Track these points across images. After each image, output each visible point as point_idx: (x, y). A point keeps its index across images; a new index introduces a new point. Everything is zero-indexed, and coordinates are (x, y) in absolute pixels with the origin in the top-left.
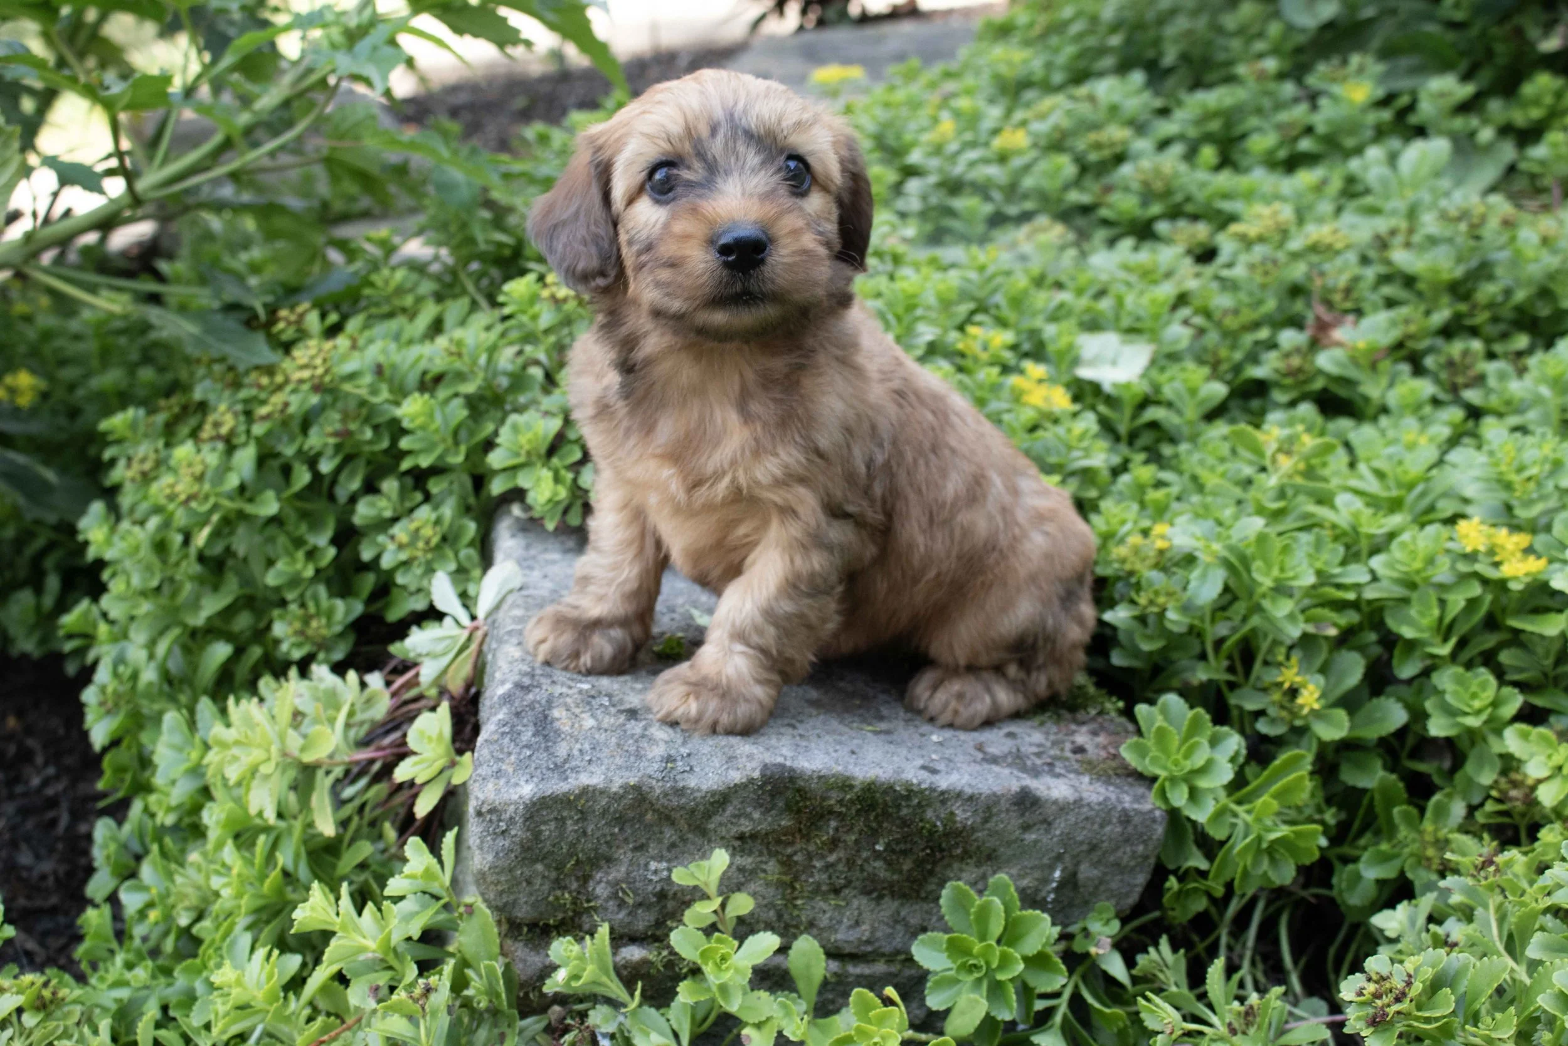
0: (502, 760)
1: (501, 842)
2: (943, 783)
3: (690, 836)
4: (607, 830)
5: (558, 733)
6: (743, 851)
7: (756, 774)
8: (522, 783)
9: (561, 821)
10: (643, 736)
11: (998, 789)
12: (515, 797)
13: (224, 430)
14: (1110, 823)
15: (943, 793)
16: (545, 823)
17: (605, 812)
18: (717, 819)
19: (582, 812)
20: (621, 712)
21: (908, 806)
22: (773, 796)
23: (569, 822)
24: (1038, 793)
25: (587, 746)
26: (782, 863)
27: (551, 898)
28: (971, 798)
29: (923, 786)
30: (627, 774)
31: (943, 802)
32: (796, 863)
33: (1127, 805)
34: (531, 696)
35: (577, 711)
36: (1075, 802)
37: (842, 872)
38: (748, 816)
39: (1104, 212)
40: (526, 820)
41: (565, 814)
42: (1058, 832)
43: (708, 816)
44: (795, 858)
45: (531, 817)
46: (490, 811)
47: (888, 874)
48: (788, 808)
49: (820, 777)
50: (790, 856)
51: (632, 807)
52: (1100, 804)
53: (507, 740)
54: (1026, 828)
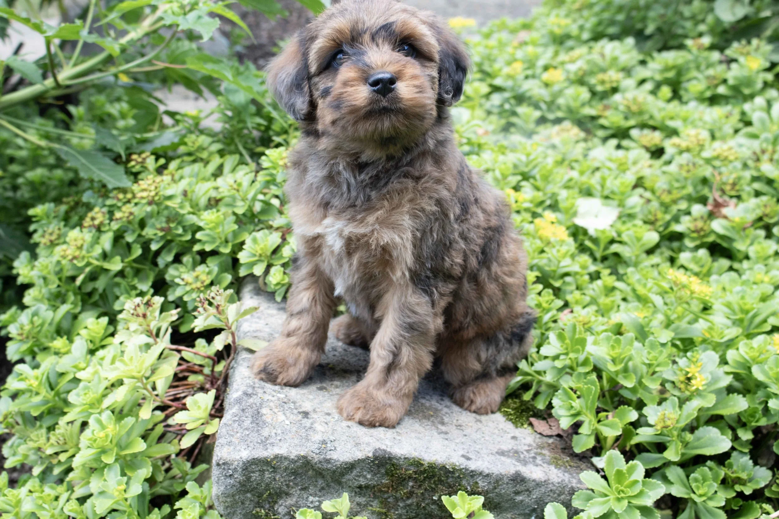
0: (232, 436)
1: (228, 481)
2: (473, 466)
3: (332, 484)
4: (287, 478)
5: (264, 422)
6: (360, 494)
7: (370, 455)
8: (242, 450)
9: (262, 472)
10: (311, 428)
11: (503, 472)
12: (238, 457)
13: (97, 222)
14: (564, 493)
15: (472, 471)
16: (253, 472)
17: (286, 469)
18: (348, 477)
19: (274, 468)
20: (300, 413)
21: (452, 477)
22: (379, 467)
23: (267, 473)
24: (525, 475)
25: (279, 432)
26: (382, 503)
27: (254, 512)
28: (488, 475)
29: (462, 467)
30: (299, 449)
31: (472, 476)
32: (389, 502)
33: (574, 485)
34: (251, 400)
35: (276, 410)
36: (545, 481)
37: (414, 510)
38: (365, 477)
39: (602, 121)
40: (244, 470)
41: (265, 468)
42: (534, 497)
43: (342, 475)
44: (389, 500)
45: (246, 469)
46: (224, 464)
47: (439, 513)
48: (387, 473)
49: (405, 458)
50: (386, 499)
51: (301, 467)
52: (559, 483)
53: (236, 425)
54: (517, 493)
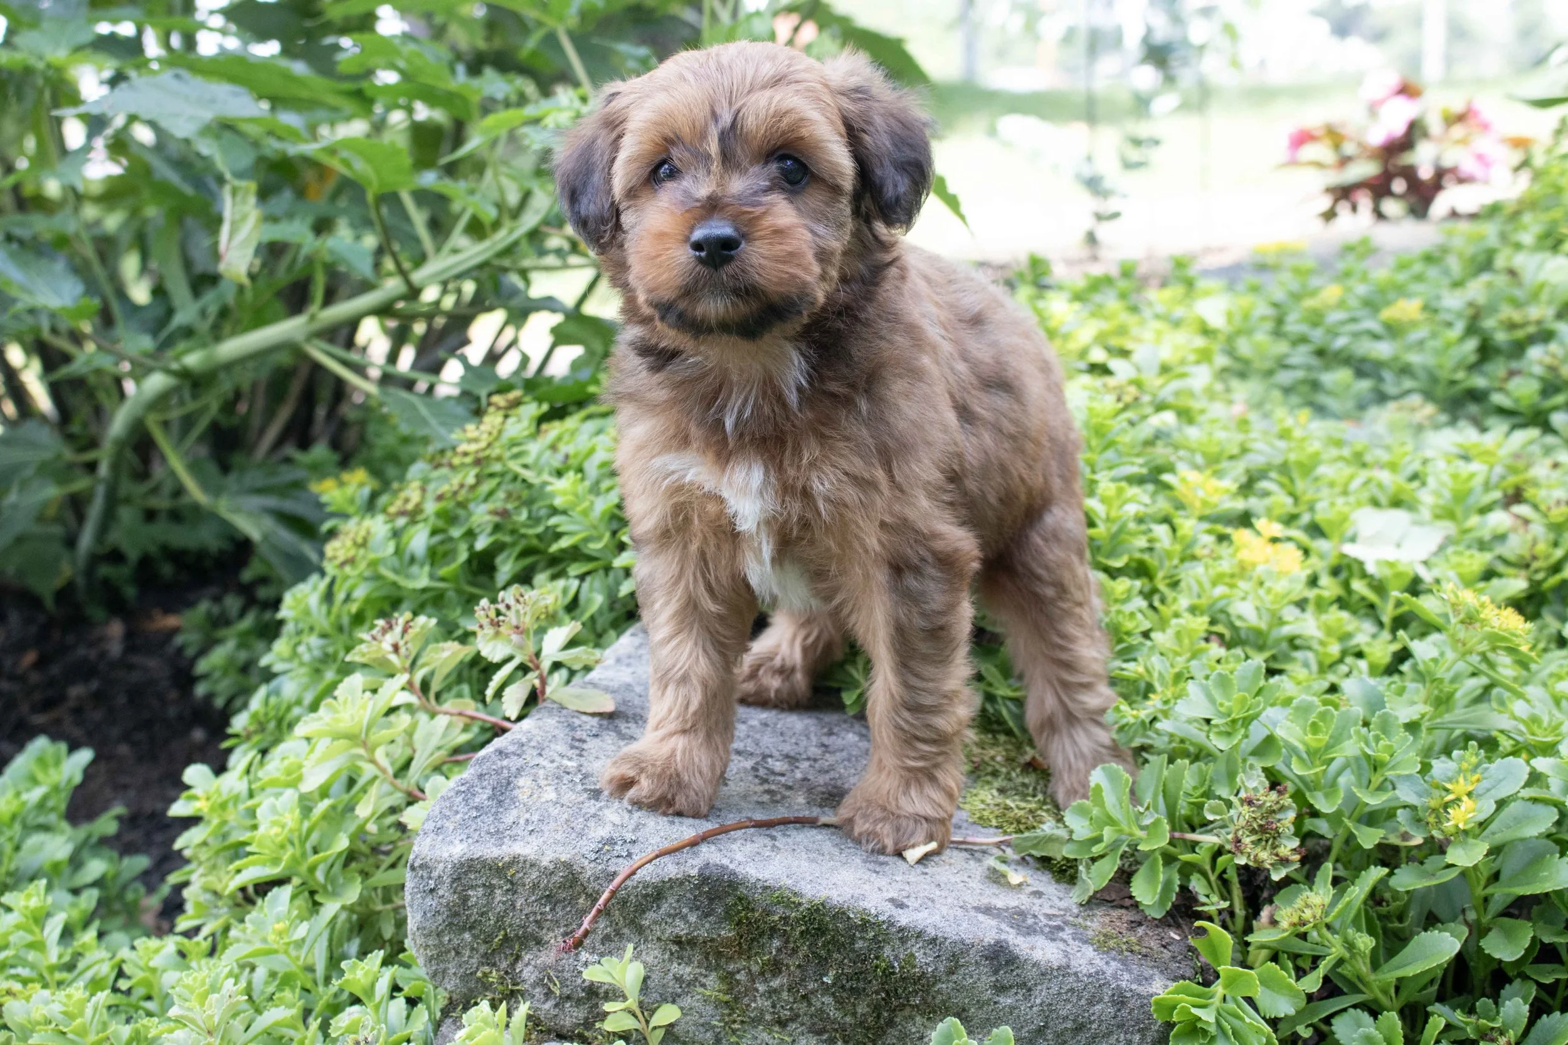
0: (448, 818)
2: (904, 918)
3: (626, 931)
4: (536, 908)
5: (513, 800)
6: (680, 958)
7: (694, 872)
8: (457, 842)
9: (490, 888)
10: (594, 816)
11: (968, 938)
12: (446, 855)
13: (410, 507)
14: (1101, 1000)
15: (901, 930)
16: (472, 887)
17: (535, 886)
18: (651, 916)
19: (512, 883)
20: (585, 790)
21: (862, 938)
22: (711, 900)
23: (498, 892)
24: (1017, 951)
25: (535, 818)
26: (722, 979)
27: (479, 974)
28: (933, 941)
29: (881, 918)
30: (560, 849)
31: (903, 940)
32: (738, 982)
33: (1124, 984)
34: (505, 763)
35: (543, 783)
36: (1059, 968)
37: (787, 1002)
38: (684, 918)
40: (454, 881)
41: (494, 882)
42: (1038, 1001)
43: (642, 910)
44: (738, 977)
45: (459, 879)
46: (421, 866)
47: (838, 1015)
48: (728, 916)
49: (765, 888)
50: (732, 974)
51: (562, 886)
52: (1090, 976)
53: (460, 799)
54: (1001, 989)
